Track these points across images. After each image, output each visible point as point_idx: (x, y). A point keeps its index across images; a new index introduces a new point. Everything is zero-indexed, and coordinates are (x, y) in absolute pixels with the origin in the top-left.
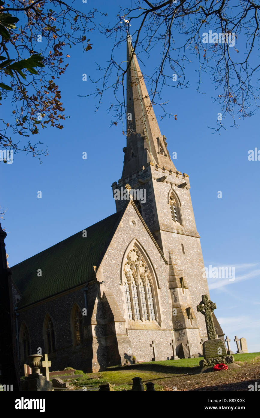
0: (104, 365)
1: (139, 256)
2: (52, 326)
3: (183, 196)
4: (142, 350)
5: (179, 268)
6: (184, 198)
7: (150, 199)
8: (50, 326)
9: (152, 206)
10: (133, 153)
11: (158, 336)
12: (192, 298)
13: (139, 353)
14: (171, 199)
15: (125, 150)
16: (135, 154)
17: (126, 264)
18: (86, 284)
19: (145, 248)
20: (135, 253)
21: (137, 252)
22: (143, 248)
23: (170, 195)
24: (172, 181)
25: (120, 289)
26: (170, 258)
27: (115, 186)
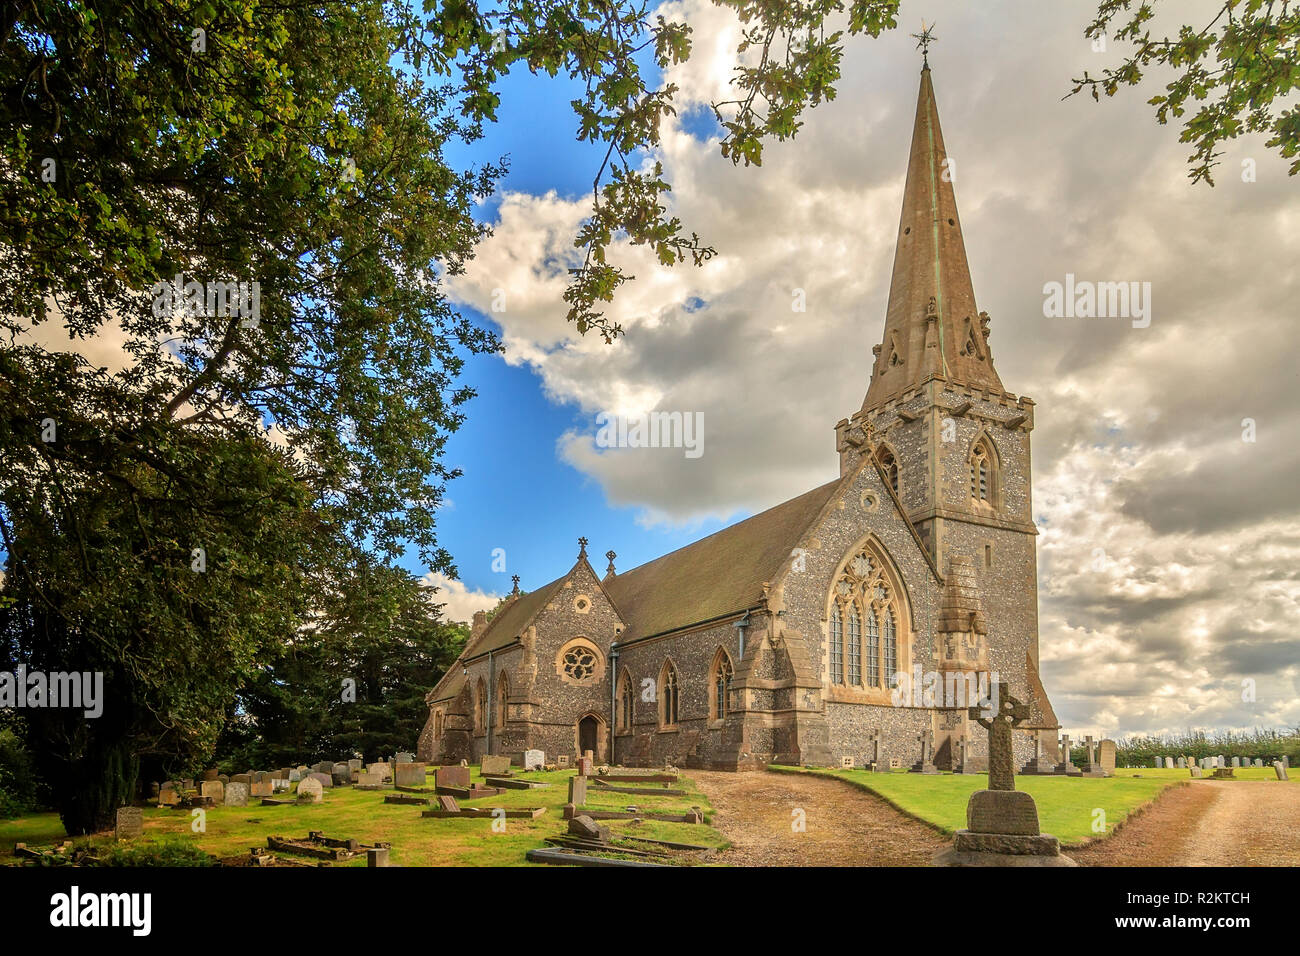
0: (764, 759)
1: (873, 567)
2: (675, 680)
3: (1012, 446)
4: (854, 739)
5: (971, 595)
6: (1012, 450)
7: (922, 452)
8: (671, 679)
9: (925, 466)
10: (896, 356)
11: (895, 717)
12: (993, 652)
13: (845, 744)
14: (977, 452)
15: (877, 350)
16: (899, 358)
17: (840, 582)
18: (746, 614)
19: (893, 552)
20: (867, 560)
21: (870, 559)
22: (887, 551)
23: (975, 444)
24: (988, 413)
25: (819, 629)
26: (951, 573)
27: (843, 428)
